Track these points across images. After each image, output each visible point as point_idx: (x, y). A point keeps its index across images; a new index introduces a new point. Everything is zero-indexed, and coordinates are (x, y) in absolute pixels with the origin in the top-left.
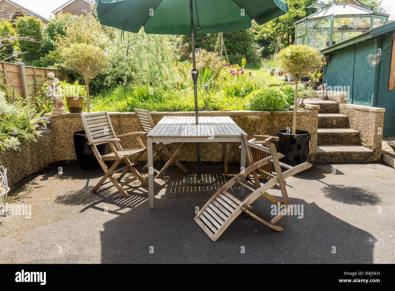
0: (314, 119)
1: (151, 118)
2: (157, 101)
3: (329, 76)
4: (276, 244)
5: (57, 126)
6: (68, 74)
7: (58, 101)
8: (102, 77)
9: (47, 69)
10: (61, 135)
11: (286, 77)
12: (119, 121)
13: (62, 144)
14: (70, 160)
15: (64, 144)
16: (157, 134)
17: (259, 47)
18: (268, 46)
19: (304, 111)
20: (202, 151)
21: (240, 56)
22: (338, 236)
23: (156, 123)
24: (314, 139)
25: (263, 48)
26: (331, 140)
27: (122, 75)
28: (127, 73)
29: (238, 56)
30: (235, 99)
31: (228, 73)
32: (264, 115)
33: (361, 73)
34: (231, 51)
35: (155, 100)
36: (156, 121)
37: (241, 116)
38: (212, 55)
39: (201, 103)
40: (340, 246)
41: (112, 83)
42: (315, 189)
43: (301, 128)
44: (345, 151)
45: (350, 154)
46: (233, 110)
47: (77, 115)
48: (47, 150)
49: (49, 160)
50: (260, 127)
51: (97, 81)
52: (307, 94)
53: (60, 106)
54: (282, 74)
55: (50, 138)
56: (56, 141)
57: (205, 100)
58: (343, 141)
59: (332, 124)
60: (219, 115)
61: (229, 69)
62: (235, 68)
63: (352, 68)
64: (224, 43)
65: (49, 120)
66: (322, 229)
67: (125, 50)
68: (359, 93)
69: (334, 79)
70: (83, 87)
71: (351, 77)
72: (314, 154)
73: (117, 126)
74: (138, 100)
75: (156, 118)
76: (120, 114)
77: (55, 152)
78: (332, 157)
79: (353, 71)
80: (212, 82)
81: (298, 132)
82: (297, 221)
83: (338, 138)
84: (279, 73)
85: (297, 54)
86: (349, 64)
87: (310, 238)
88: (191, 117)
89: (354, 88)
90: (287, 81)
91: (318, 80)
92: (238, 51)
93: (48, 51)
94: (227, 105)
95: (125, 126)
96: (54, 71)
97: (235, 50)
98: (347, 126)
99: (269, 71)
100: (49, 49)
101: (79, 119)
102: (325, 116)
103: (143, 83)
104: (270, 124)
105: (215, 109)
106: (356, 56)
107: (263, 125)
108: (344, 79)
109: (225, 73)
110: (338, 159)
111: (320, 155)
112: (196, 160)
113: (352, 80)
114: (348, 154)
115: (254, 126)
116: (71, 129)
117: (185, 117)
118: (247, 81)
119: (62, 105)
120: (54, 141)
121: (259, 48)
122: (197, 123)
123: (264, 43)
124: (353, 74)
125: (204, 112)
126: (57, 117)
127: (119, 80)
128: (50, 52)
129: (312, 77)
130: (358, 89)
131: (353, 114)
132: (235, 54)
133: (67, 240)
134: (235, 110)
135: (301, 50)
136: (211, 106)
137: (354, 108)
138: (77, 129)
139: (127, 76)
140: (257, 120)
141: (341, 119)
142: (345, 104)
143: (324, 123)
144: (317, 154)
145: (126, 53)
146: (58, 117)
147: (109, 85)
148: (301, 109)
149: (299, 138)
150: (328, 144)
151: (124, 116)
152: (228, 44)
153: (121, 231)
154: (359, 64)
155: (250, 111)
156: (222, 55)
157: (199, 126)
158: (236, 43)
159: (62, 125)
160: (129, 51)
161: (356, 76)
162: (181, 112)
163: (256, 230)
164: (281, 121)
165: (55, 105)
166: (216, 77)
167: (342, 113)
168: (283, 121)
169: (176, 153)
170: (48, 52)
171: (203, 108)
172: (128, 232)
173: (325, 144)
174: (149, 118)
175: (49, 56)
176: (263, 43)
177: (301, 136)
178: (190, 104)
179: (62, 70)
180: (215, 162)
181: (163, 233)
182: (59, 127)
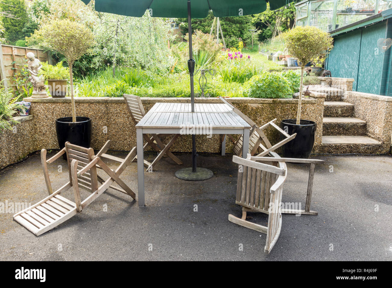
0: (320, 107)
1: (141, 105)
2: (149, 86)
3: (332, 62)
4: (285, 253)
5: (38, 112)
6: (52, 55)
7: (38, 85)
8: (89, 59)
9: (28, 49)
10: (42, 122)
11: (286, 61)
12: (107, 107)
13: (44, 132)
14: (52, 149)
15: (46, 131)
16: (147, 125)
17: (256, 30)
18: (266, 29)
19: (309, 99)
20: (197, 141)
21: (236, 39)
22: (354, 244)
23: (147, 110)
24: (320, 129)
25: (260, 31)
26: (336, 131)
27: (111, 57)
28: (117, 55)
29: (234, 39)
30: (233, 85)
31: (224, 57)
32: (266, 103)
33: (367, 59)
34: (227, 34)
35: (147, 84)
36: (148, 107)
37: (240, 103)
38: (209, 37)
39: (197, 89)
40: (357, 257)
41: (100, 65)
42: (322, 186)
43: (306, 118)
44: (352, 143)
45: (356, 146)
46: (232, 97)
47: (59, 100)
48: (27, 139)
49: (29, 149)
50: (261, 116)
51: (83, 63)
52: (309, 80)
53: (41, 90)
54: (281, 58)
55: (29, 125)
56: (37, 129)
57: (201, 85)
58: (348, 131)
59: (337, 113)
60: (217, 102)
61: (226, 53)
62: (233, 52)
63: (358, 53)
64: (220, 25)
65: (28, 105)
66: (335, 235)
67: (115, 29)
68: (365, 80)
69: (337, 65)
70: (67, 69)
71: (356, 62)
72: (318, 146)
73: (104, 113)
74: (128, 84)
75: (148, 105)
76: (108, 100)
77: (36, 141)
78: (338, 149)
79: (359, 57)
80: (208, 66)
81: (302, 122)
82: (305, 224)
83: (344, 129)
84: (278, 57)
85: (305, 36)
86: (355, 49)
87: (323, 246)
88: (186, 104)
89: (359, 75)
90: (287, 67)
91: (320, 65)
92: (234, 34)
93: (33, 30)
94: (225, 92)
95: (114, 113)
96: (36, 51)
97: (231, 33)
98: (352, 116)
99: (267, 56)
100: (34, 29)
101: (62, 105)
102: (330, 104)
103: (133, 65)
104: (272, 112)
105: (213, 96)
106: (362, 40)
107: (265, 114)
108: (348, 65)
109: (221, 56)
110: (344, 152)
111: (325, 146)
112: (191, 151)
113: (357, 66)
114: (354, 147)
115: (254, 115)
116: (53, 115)
117: (180, 104)
118: (245, 65)
119: (43, 89)
120: (34, 128)
121: (256, 32)
122: (193, 111)
123: (262, 26)
124: (359, 60)
125: (200, 98)
126: (37, 103)
127: (108, 62)
128: (36, 31)
129: (314, 63)
130: (364, 76)
131: (360, 103)
132: (231, 37)
133: (42, 247)
134: (233, 97)
135: (309, 32)
136: (208, 93)
137: (361, 96)
138: (60, 115)
139: (117, 57)
140: (258, 108)
141: (346, 108)
142: (351, 92)
143: (328, 112)
144: (322, 146)
145: (115, 33)
146: (39, 102)
147: (97, 68)
148: (306, 96)
149: (304, 129)
150: (333, 135)
151: (112, 102)
152: (224, 26)
153: (106, 236)
154: (366, 50)
155: (250, 99)
156: (218, 37)
157: (194, 114)
158: (232, 25)
159: (44, 110)
160: (118, 31)
161: (362, 62)
162: (175, 99)
163: (260, 236)
164: (284, 110)
165: (36, 89)
166: (213, 60)
167: (347, 101)
168: (286, 110)
169: (169, 143)
170: (34, 32)
171: (199, 94)
172: (115, 237)
173: (330, 135)
174: (140, 105)
175: (34, 35)
176: (260, 26)
177: (307, 126)
178: (185, 89)
179: (45, 51)
180: (211, 153)
181: (154, 238)
182: (40, 113)
